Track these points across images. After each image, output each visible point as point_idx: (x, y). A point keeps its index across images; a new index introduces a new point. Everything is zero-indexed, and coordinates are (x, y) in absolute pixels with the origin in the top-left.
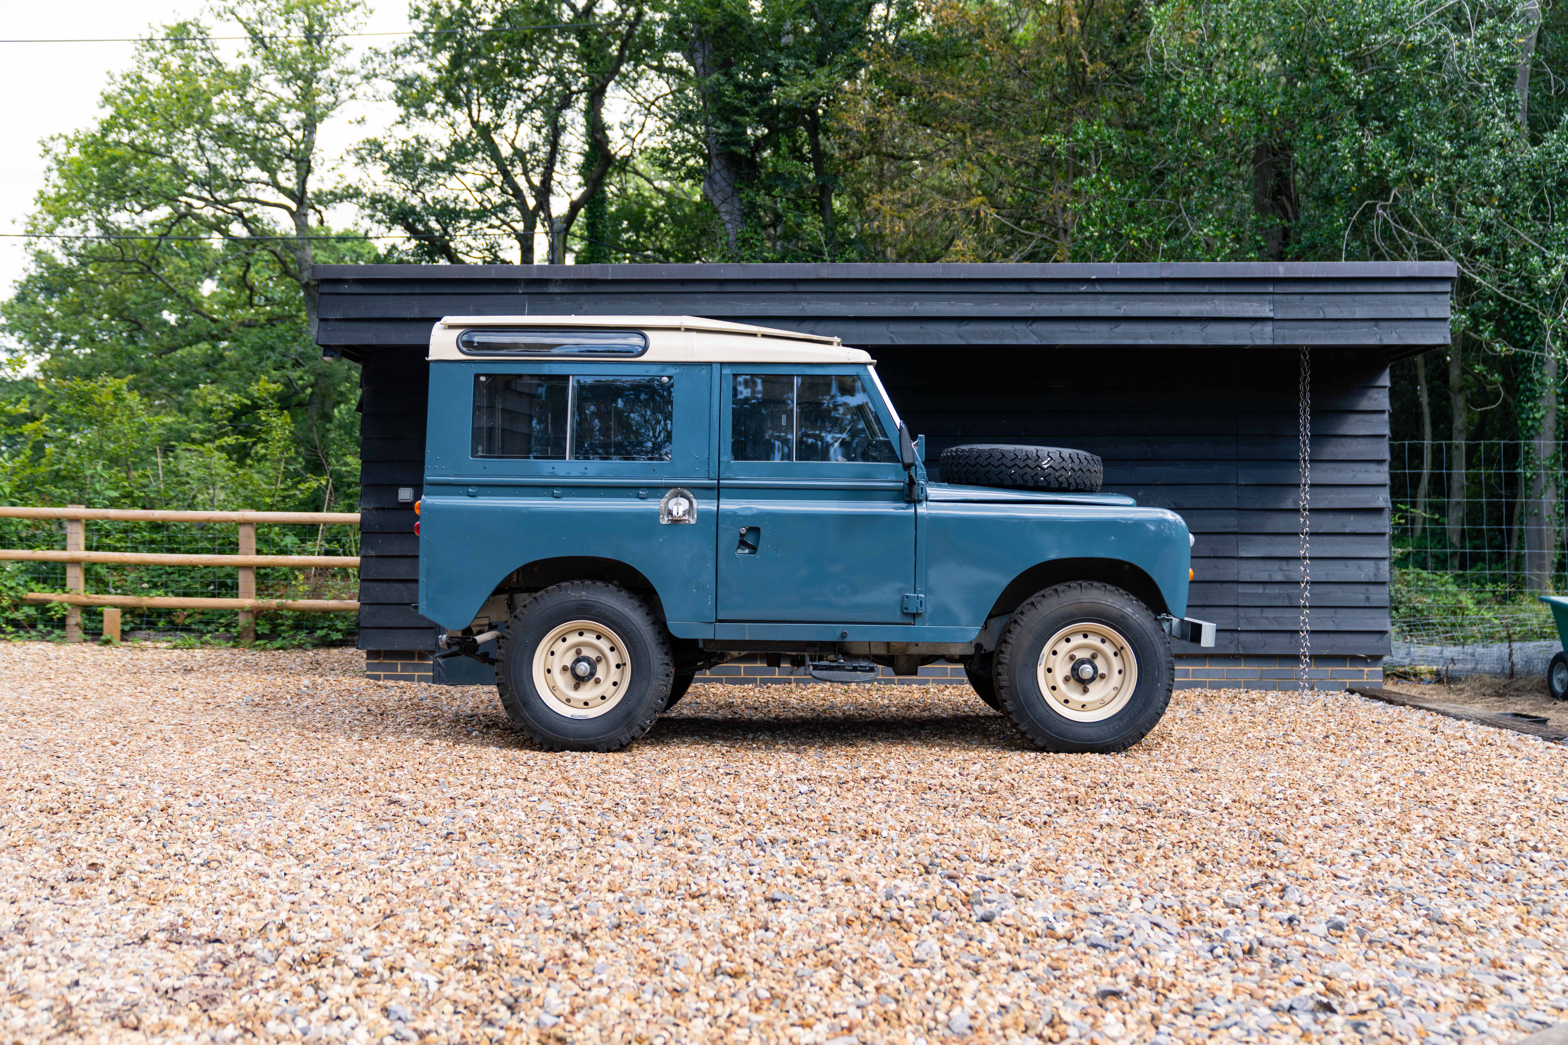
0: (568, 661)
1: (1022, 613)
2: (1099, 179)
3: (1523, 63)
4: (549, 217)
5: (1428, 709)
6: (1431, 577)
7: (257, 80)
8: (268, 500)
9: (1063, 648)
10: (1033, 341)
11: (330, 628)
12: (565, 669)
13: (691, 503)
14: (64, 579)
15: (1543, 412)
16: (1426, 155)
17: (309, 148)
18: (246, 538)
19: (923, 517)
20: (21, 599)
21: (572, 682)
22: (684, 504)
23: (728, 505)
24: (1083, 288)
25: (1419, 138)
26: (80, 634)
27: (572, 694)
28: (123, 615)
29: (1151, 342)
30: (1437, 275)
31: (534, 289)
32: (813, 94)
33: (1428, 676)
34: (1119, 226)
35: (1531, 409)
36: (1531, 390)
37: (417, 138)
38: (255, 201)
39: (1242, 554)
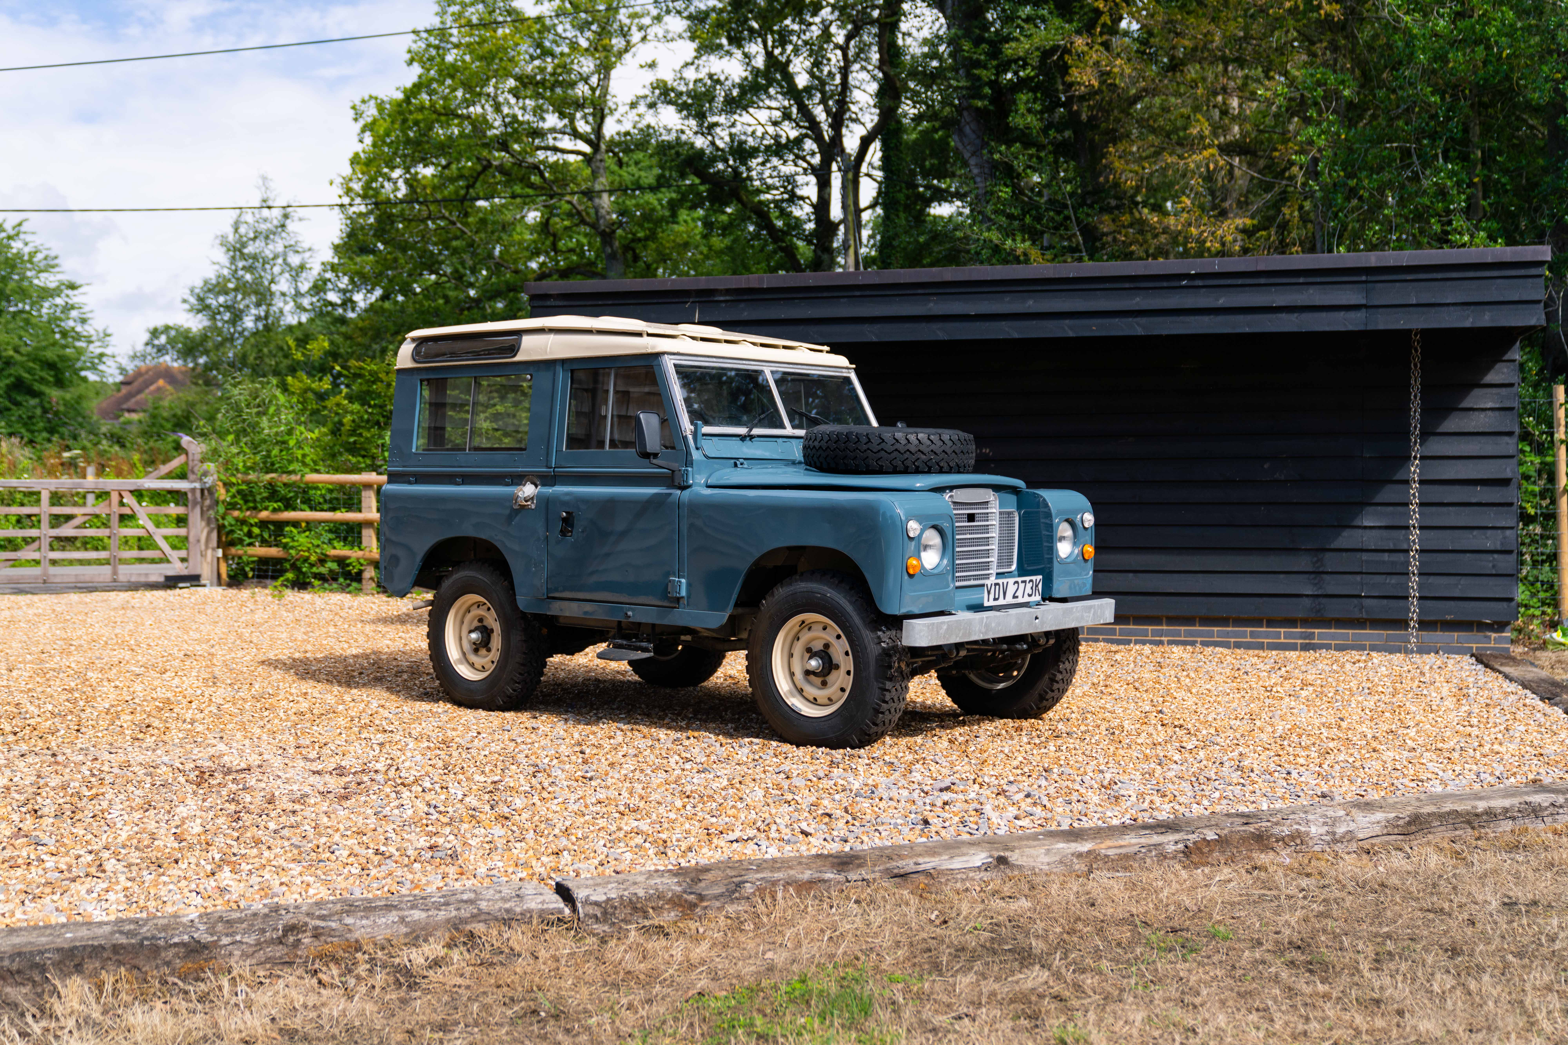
4: (842, 153)
7: (553, 28)
10: (1139, 331)
14: (360, 538)
17: (605, 93)
19: (684, 503)
20: (326, 555)
24: (1184, 283)
26: (374, 587)
29: (1248, 330)
30: (1529, 259)
31: (703, 298)
37: (711, 76)
38: (555, 149)
39: (1366, 523)
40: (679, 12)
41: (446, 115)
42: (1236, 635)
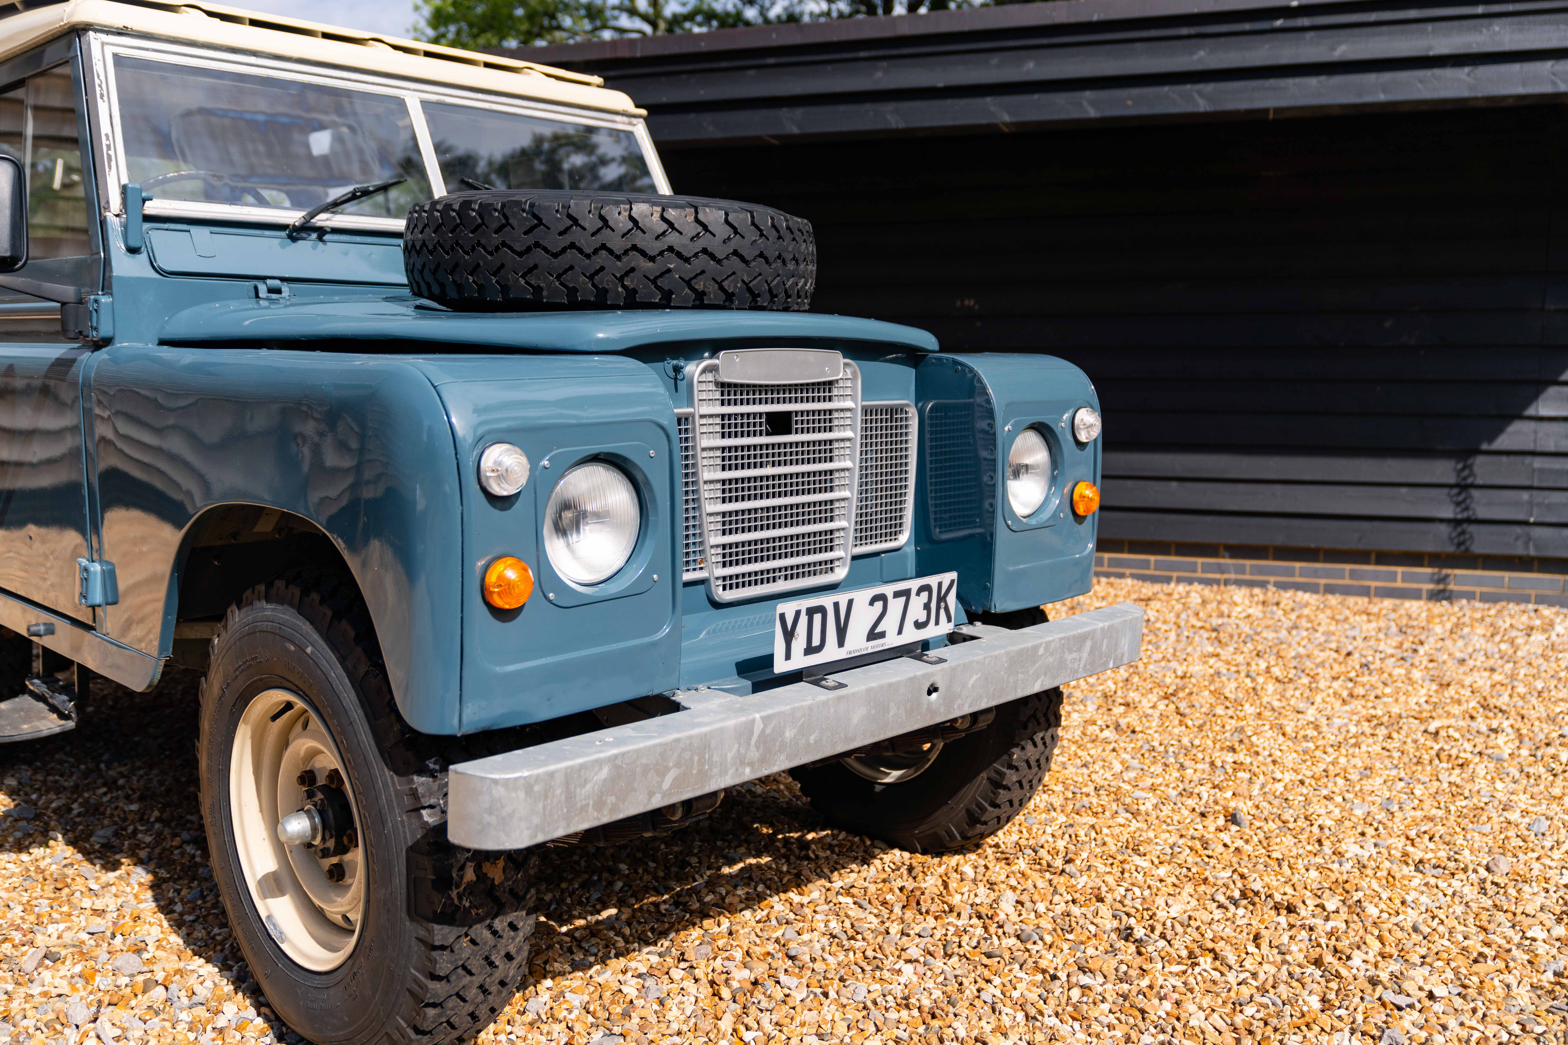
24: (1279, 23)
39: (1544, 411)
42: (1328, 574)
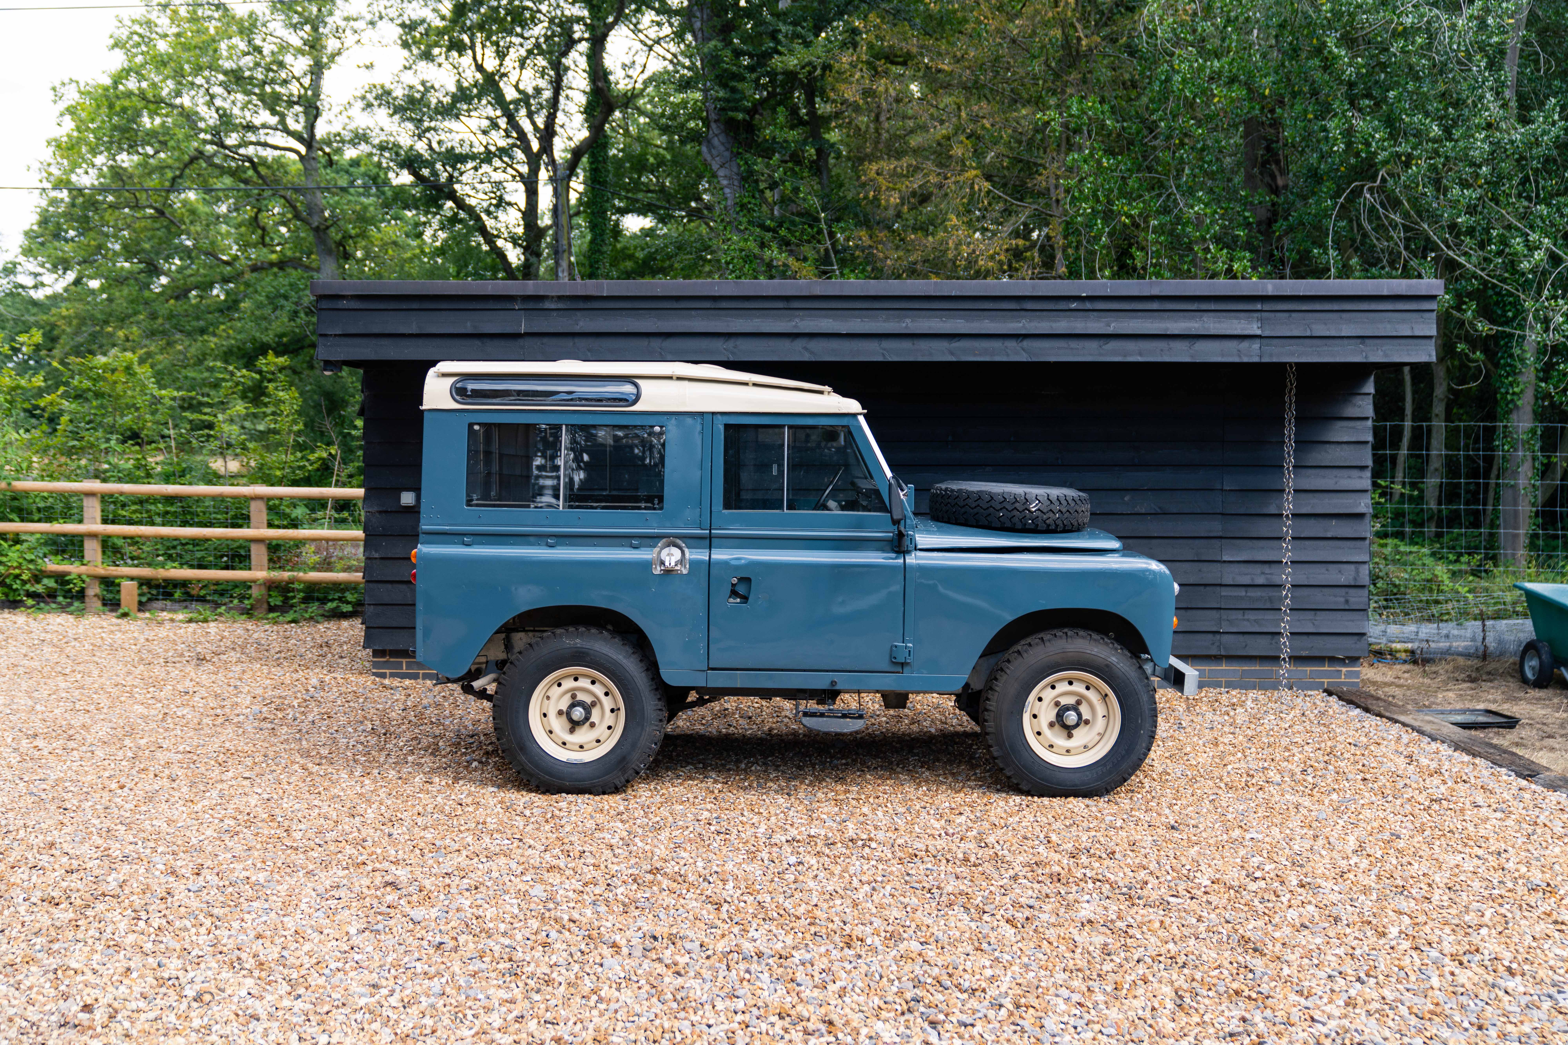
0: (564, 705)
1: (1008, 661)
2: (1091, 155)
3: (1513, 42)
4: (553, 162)
5: (1404, 725)
6: (1408, 549)
7: (264, 25)
8: (278, 473)
9: (1049, 695)
10: (1023, 357)
11: (340, 599)
12: (560, 713)
13: (683, 553)
14: (82, 551)
15: (1521, 386)
16: (1414, 136)
17: (317, 95)
18: (258, 511)
19: (912, 567)
20: (41, 571)
21: (568, 726)
22: (676, 554)
23: (720, 555)
24: (1074, 306)
25: (1407, 120)
26: (98, 604)
27: (568, 738)
28: (141, 585)
29: (1140, 359)
30: (1424, 293)
31: (531, 305)
32: (810, 63)
33: (1403, 656)
34: (1110, 202)
35: (1511, 384)
36: (1510, 365)
37: (423, 83)
38: (265, 145)
39: (1225, 558)
40: (392, 20)
41: (156, 102)
